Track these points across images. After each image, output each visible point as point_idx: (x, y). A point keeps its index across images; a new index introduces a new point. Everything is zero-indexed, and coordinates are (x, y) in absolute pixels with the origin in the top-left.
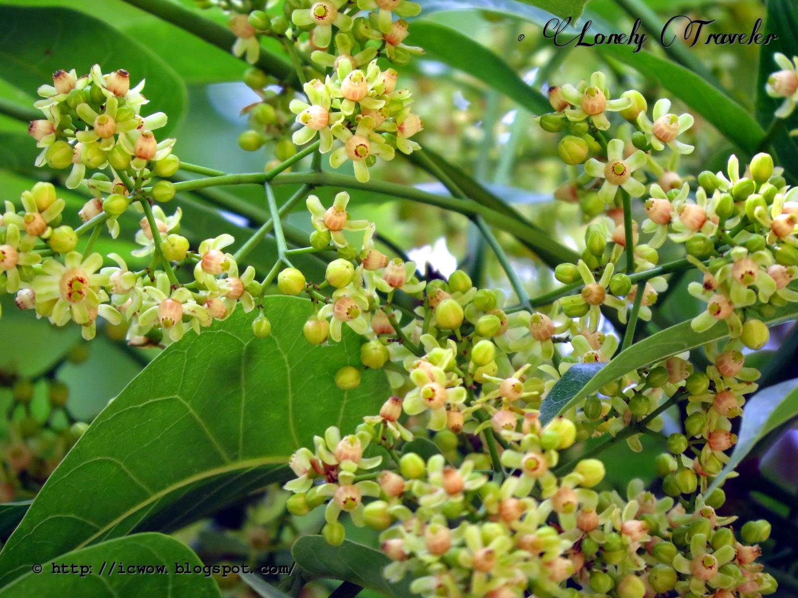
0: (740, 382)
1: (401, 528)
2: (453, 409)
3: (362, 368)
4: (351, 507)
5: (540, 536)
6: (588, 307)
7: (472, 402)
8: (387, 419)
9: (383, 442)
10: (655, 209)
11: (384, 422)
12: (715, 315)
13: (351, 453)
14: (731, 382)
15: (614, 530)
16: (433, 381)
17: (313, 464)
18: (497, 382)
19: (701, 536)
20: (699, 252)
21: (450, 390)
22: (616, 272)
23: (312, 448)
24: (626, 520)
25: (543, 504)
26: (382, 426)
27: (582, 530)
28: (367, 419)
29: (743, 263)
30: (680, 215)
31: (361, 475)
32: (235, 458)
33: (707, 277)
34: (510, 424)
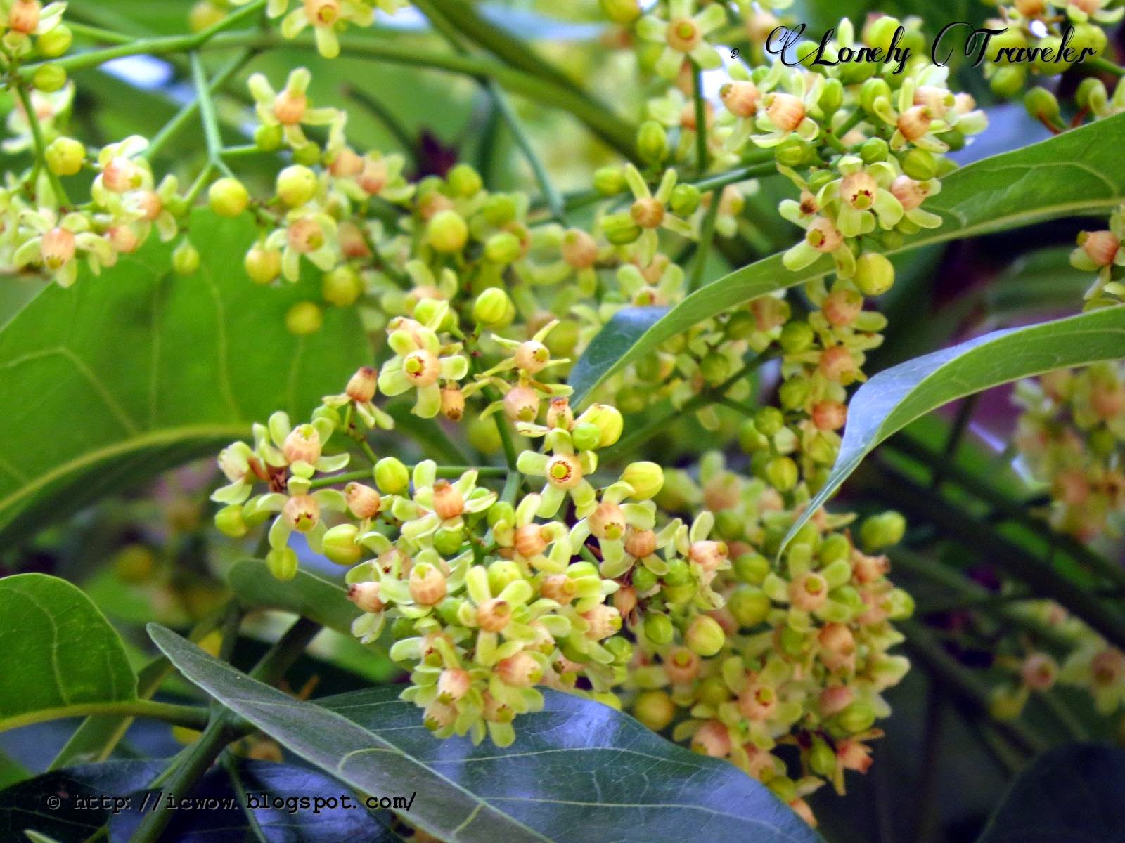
0: (857, 332)
1: (375, 564)
2: (449, 386)
3: (323, 304)
4: (306, 527)
5: (572, 575)
6: (639, 230)
7: (476, 376)
8: (355, 399)
9: (352, 432)
10: (735, 95)
11: (352, 403)
12: (817, 246)
13: (305, 451)
14: (844, 332)
15: (679, 555)
16: (421, 347)
17: (253, 465)
18: (512, 346)
19: (805, 548)
20: (794, 162)
21: (445, 360)
22: (679, 181)
23: (251, 442)
24: (696, 540)
25: (576, 526)
26: (349, 409)
27: (633, 555)
28: (328, 399)
29: (855, 179)
30: (767, 109)
31: (319, 481)
32: (144, 428)
33: (805, 196)
34: (531, 407)
